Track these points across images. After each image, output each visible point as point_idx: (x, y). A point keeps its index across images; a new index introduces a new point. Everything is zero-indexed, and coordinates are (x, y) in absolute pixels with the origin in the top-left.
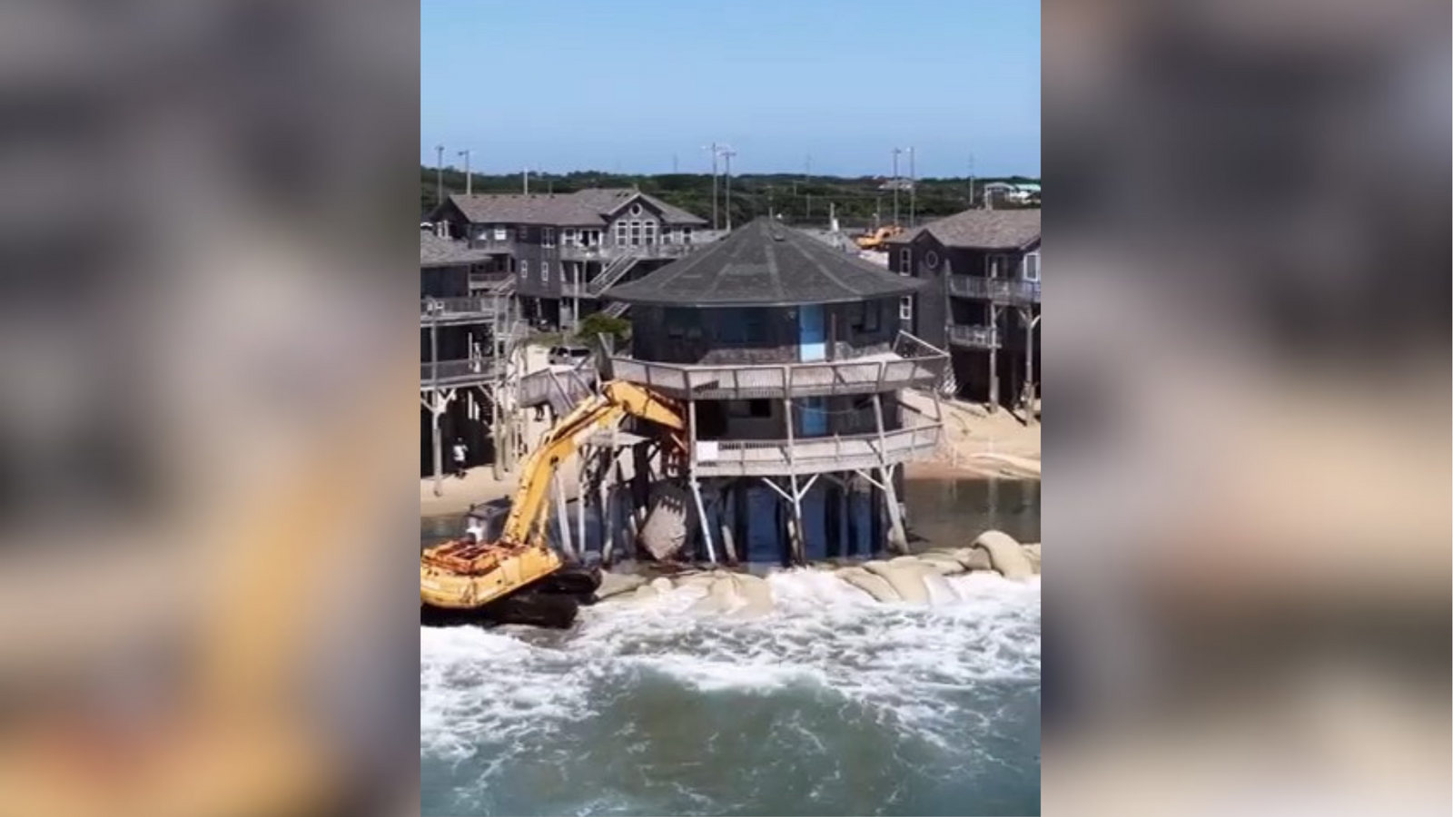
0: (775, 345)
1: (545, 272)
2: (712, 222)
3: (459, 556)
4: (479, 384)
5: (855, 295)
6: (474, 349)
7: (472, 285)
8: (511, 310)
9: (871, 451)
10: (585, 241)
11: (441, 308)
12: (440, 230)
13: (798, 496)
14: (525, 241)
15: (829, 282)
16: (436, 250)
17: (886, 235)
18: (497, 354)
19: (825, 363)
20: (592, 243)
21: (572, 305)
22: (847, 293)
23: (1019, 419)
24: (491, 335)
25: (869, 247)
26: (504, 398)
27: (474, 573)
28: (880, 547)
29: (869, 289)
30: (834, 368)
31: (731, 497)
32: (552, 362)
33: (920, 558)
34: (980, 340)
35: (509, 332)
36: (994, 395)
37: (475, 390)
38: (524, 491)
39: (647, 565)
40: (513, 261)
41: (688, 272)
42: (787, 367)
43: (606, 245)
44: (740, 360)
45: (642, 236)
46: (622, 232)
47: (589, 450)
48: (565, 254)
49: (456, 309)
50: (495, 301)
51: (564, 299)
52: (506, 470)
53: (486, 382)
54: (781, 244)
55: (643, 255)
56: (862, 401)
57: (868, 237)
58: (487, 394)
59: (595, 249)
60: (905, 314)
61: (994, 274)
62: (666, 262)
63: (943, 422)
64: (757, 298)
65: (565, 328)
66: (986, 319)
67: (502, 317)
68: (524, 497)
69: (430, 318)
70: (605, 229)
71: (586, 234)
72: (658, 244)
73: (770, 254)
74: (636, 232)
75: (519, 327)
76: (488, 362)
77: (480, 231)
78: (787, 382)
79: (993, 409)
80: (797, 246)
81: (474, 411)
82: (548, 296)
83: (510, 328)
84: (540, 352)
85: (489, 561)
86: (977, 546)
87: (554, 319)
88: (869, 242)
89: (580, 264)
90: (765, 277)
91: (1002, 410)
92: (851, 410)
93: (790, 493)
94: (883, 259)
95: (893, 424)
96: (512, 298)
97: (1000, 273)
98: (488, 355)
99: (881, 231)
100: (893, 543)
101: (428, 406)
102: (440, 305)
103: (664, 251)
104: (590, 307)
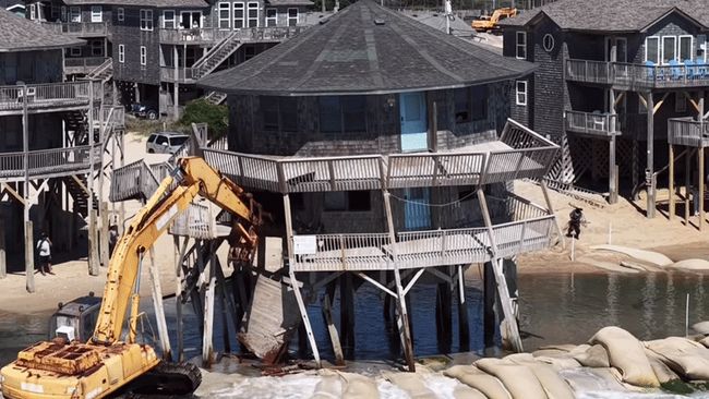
0: (373, 137)
1: (144, 55)
2: (320, 4)
3: (59, 356)
4: (73, 174)
5: (458, 83)
6: (67, 137)
7: (66, 70)
8: (107, 96)
9: (479, 246)
10: (186, 24)
11: (34, 94)
12: (33, 13)
13: (402, 292)
14: (122, 24)
15: (430, 69)
16: (28, 34)
17: (502, 17)
18: (92, 142)
19: (428, 154)
20: (193, 26)
21: (172, 91)
22: (450, 80)
23: (639, 209)
24: (86, 123)
25: (485, 30)
26: (99, 187)
27: (79, 373)
28: (493, 343)
29: (476, 75)
30: (434, 157)
31: (337, 292)
32: (151, 151)
33: (535, 356)
34: (599, 127)
35: (105, 120)
36: (613, 185)
37: (68, 180)
38: (114, 286)
39: (249, 363)
40: (110, 44)
41: (284, 59)
42: (385, 158)
43: (207, 30)
44: (338, 151)
45: (246, 19)
46: (225, 14)
47: (186, 242)
48: (164, 37)
49: (48, 96)
50: (90, 86)
51: (164, 84)
52: (102, 265)
53: (80, 172)
54: (381, 27)
55: (247, 38)
56: (467, 193)
57: (484, 19)
58: (82, 185)
59: (196, 32)
60: (520, 100)
61: (614, 58)
62: (271, 45)
63: (555, 214)
64: (353, 86)
65: (164, 115)
66: (606, 107)
67: (97, 104)
68: (115, 292)
69: (21, 105)
70: (207, 12)
71: (186, 17)
72: (262, 27)
73: (370, 39)
74: (239, 14)
75: (115, 114)
76: (83, 151)
77: (76, 13)
78: (386, 174)
79: (612, 199)
80: (398, 30)
81: (68, 203)
82: (146, 81)
83: (105, 115)
84: (140, 141)
85: (93, 360)
86: (596, 342)
87: (153, 105)
88: (485, 24)
89: (180, 48)
90: (363, 64)
91: (621, 199)
92: (456, 203)
93: (395, 290)
94: (497, 43)
95: (502, 215)
96: (110, 82)
97: (619, 58)
98: (84, 144)
99: (497, 13)
100: (507, 340)
101: (19, 198)
102: (31, 91)
103: (270, 34)
104: (191, 93)
